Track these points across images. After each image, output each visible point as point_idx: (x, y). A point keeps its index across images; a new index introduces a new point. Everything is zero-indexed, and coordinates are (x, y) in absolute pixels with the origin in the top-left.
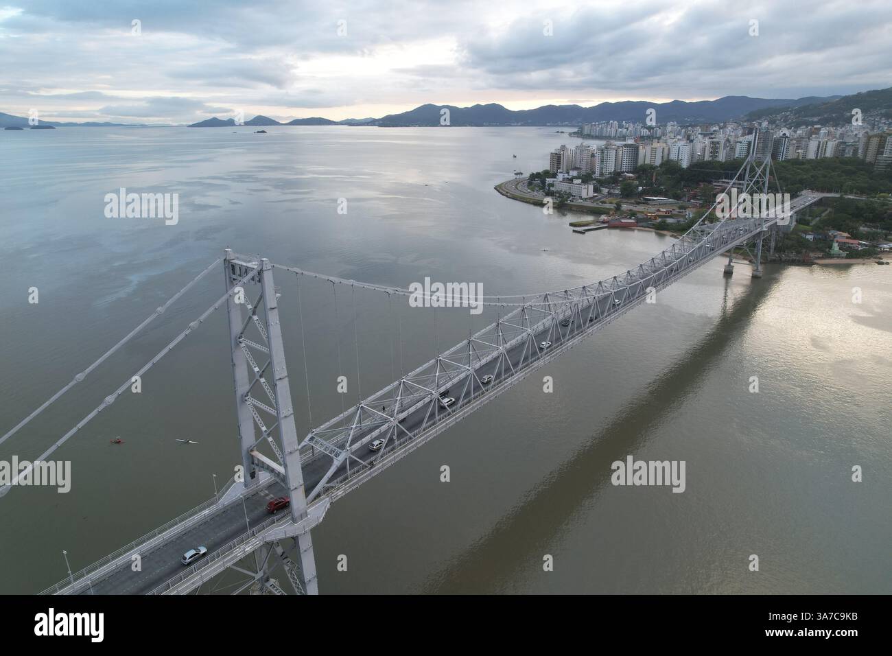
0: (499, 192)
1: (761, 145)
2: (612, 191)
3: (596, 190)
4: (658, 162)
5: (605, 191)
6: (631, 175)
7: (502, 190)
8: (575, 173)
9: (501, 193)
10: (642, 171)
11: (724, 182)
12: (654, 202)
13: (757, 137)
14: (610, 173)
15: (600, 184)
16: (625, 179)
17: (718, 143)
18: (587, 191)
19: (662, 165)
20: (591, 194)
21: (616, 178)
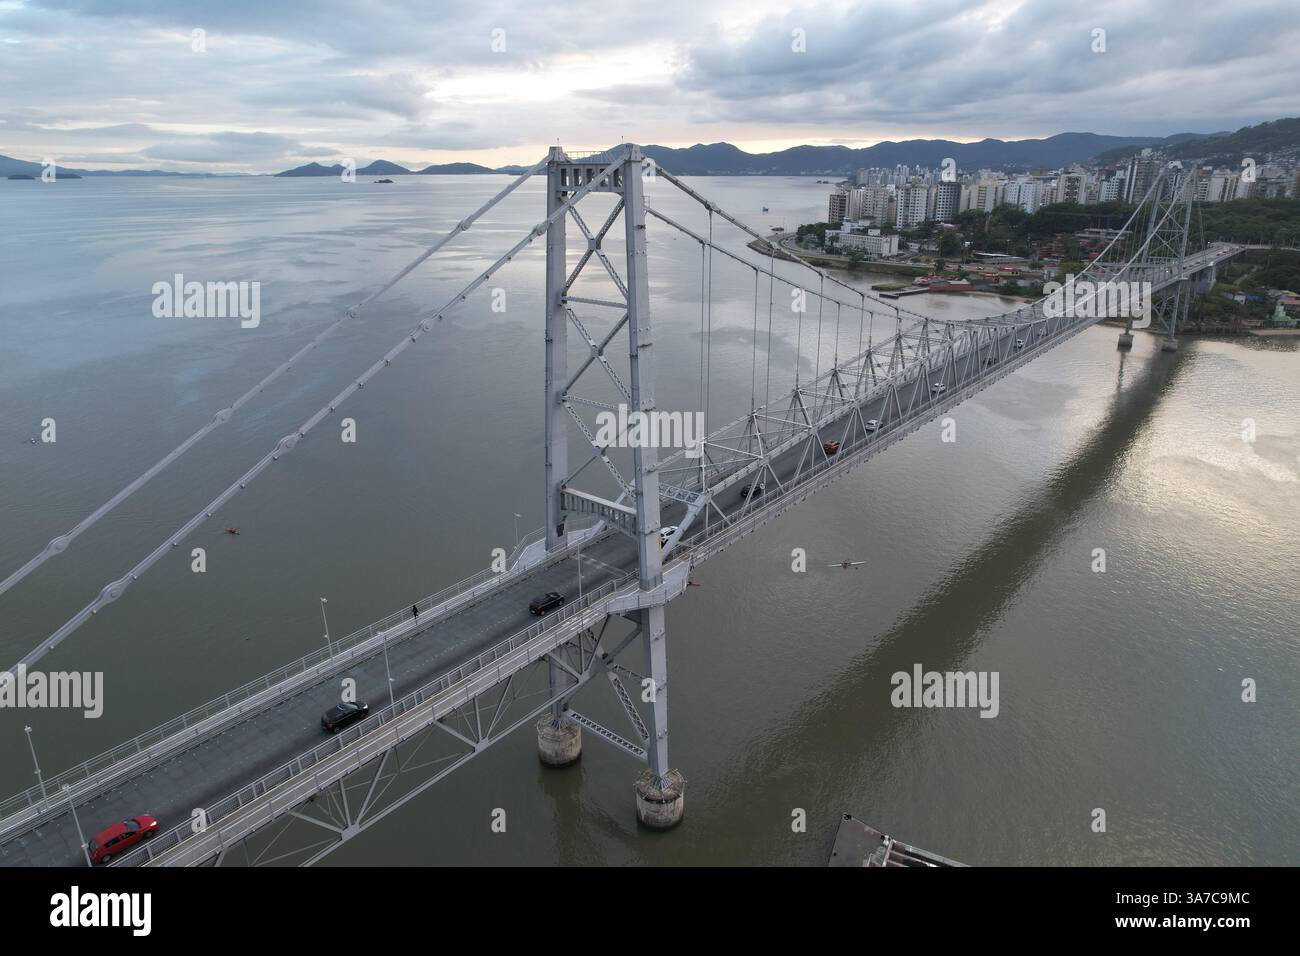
0: (756, 250)
1: (1140, 183)
2: (925, 247)
3: (901, 246)
4: (989, 207)
5: (914, 247)
6: (950, 225)
7: (761, 247)
8: (867, 223)
9: (760, 252)
10: (968, 220)
11: (1092, 232)
12: (993, 260)
13: (1135, 171)
14: (919, 223)
15: (906, 237)
16: (941, 231)
17: (1078, 180)
18: (890, 246)
19: (996, 211)
20: (895, 250)
21: (927, 230)
